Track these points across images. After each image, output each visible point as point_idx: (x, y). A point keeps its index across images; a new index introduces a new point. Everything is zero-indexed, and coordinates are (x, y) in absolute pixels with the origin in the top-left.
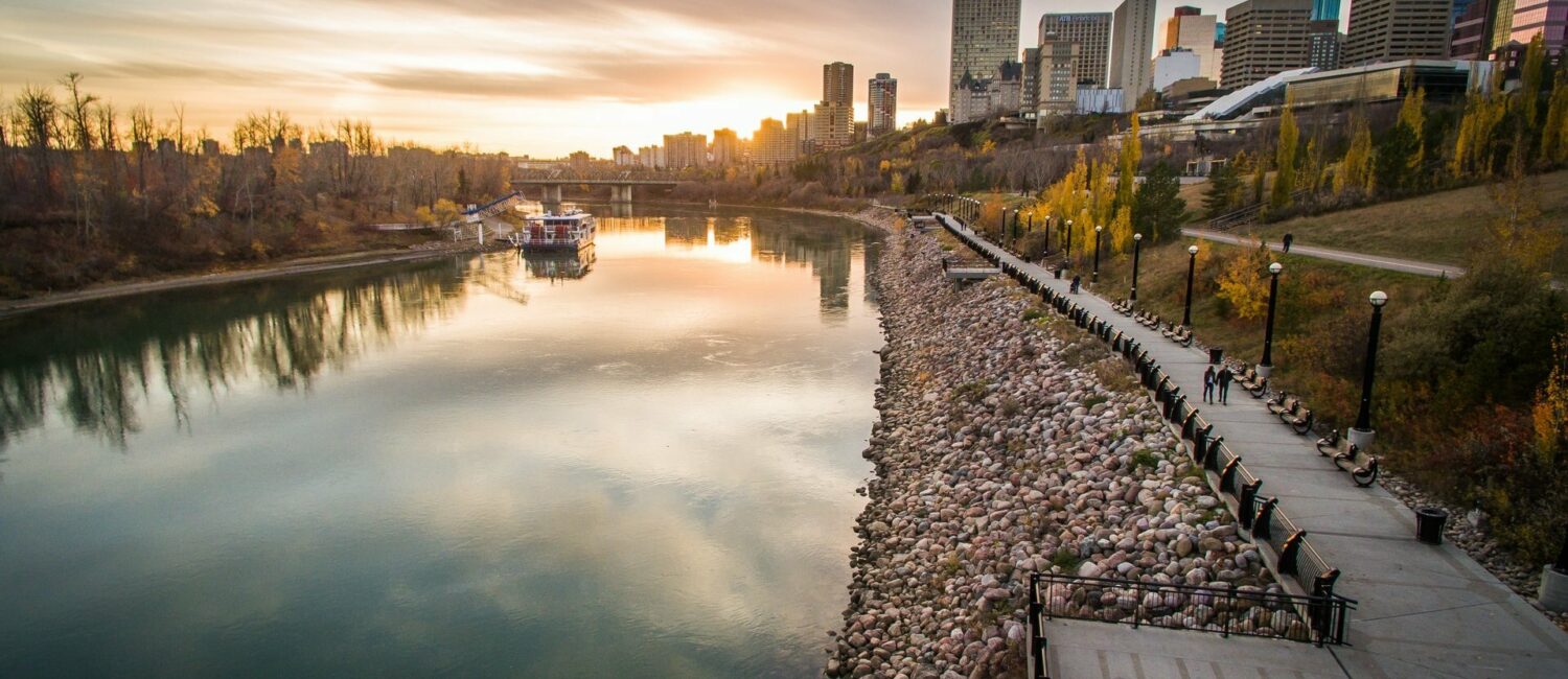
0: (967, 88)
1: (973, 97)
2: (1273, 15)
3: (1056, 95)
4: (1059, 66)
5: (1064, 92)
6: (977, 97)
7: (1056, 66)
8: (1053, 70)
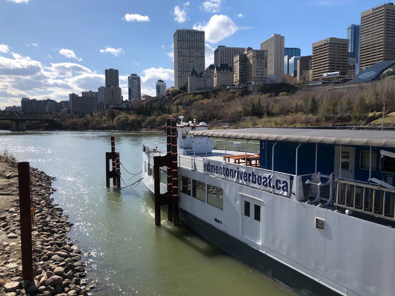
0: (194, 76)
1: (197, 80)
2: (336, 45)
3: (259, 75)
4: (259, 61)
5: (262, 74)
6: (200, 80)
7: (258, 61)
8: (257, 63)
